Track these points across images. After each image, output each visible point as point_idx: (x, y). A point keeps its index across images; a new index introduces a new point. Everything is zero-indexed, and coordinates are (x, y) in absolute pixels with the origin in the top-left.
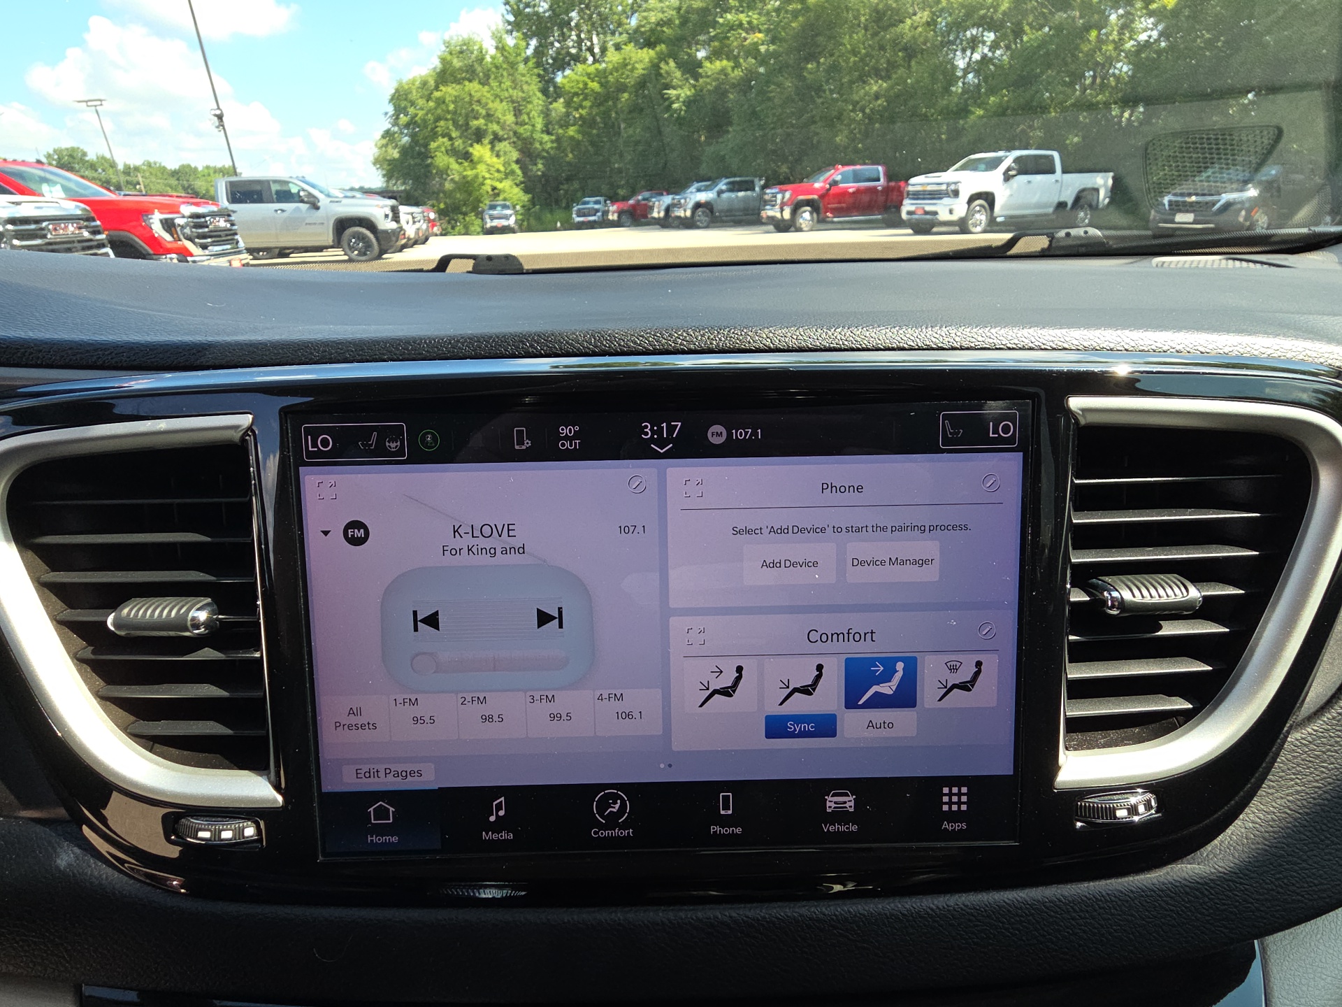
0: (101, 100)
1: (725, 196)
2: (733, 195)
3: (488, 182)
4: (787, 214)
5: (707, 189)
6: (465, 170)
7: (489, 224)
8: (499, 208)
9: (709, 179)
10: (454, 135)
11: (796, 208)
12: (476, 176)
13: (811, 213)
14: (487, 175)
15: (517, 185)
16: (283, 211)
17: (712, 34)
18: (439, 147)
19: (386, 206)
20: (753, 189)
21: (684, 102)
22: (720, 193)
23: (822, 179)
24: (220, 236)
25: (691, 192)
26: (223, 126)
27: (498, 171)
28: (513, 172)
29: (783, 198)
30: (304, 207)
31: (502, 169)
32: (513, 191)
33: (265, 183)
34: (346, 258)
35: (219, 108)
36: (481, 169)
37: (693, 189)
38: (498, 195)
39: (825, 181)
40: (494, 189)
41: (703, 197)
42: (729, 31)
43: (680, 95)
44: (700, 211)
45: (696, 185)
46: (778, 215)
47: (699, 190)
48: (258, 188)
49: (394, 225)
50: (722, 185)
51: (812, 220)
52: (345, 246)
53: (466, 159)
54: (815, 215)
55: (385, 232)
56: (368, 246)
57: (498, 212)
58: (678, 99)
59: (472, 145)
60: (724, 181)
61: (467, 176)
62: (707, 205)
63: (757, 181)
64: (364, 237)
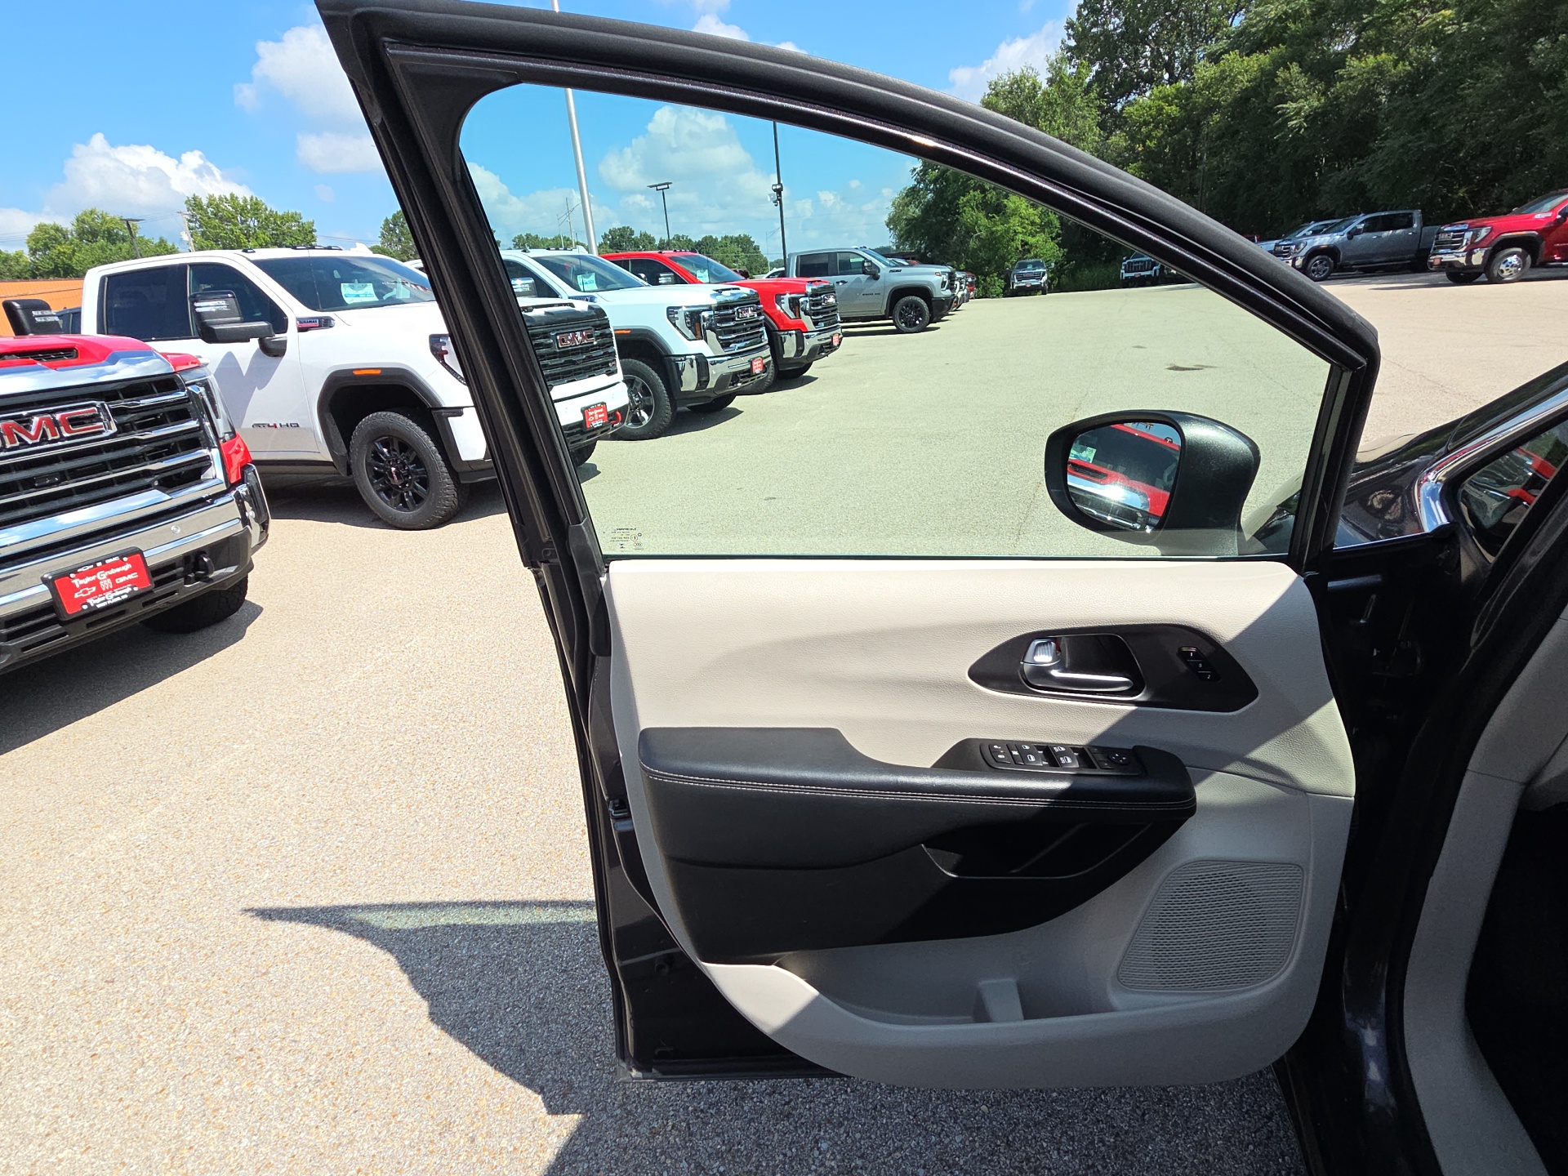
0: (668, 184)
1: (1359, 237)
2: (1374, 236)
3: (1020, 237)
4: (1478, 258)
5: (1329, 230)
6: (995, 225)
7: (1017, 284)
8: (1030, 267)
9: (1327, 216)
10: (987, 187)
11: (1497, 249)
12: (1007, 231)
13: (1521, 256)
14: (1020, 229)
15: (1053, 239)
16: (844, 282)
17: (1365, 21)
18: (968, 201)
19: (944, 273)
20: (1409, 225)
21: (1306, 117)
22: (1351, 235)
23: (1548, 206)
24: (828, 312)
25: (1305, 235)
26: (780, 200)
27: (1033, 223)
28: (1049, 224)
29: (1475, 236)
30: (863, 277)
31: (1038, 221)
32: (1047, 246)
33: (832, 255)
34: (894, 327)
35: (779, 183)
36: (1014, 221)
37: (1307, 231)
38: (1029, 251)
39: (1552, 210)
40: (1025, 243)
41: (1323, 240)
42: (1394, 13)
43: (1301, 109)
44: (1317, 259)
45: (1313, 225)
46: (1462, 260)
47: (1316, 232)
49: (948, 293)
50: (1358, 223)
51: (1524, 265)
52: (897, 316)
53: (997, 213)
54: (1529, 258)
55: (939, 300)
56: (920, 314)
57: (1029, 270)
58: (1298, 113)
59: (1006, 197)
60: (1362, 217)
61: (997, 231)
62: (1331, 251)
63: (1417, 214)
64: (917, 306)
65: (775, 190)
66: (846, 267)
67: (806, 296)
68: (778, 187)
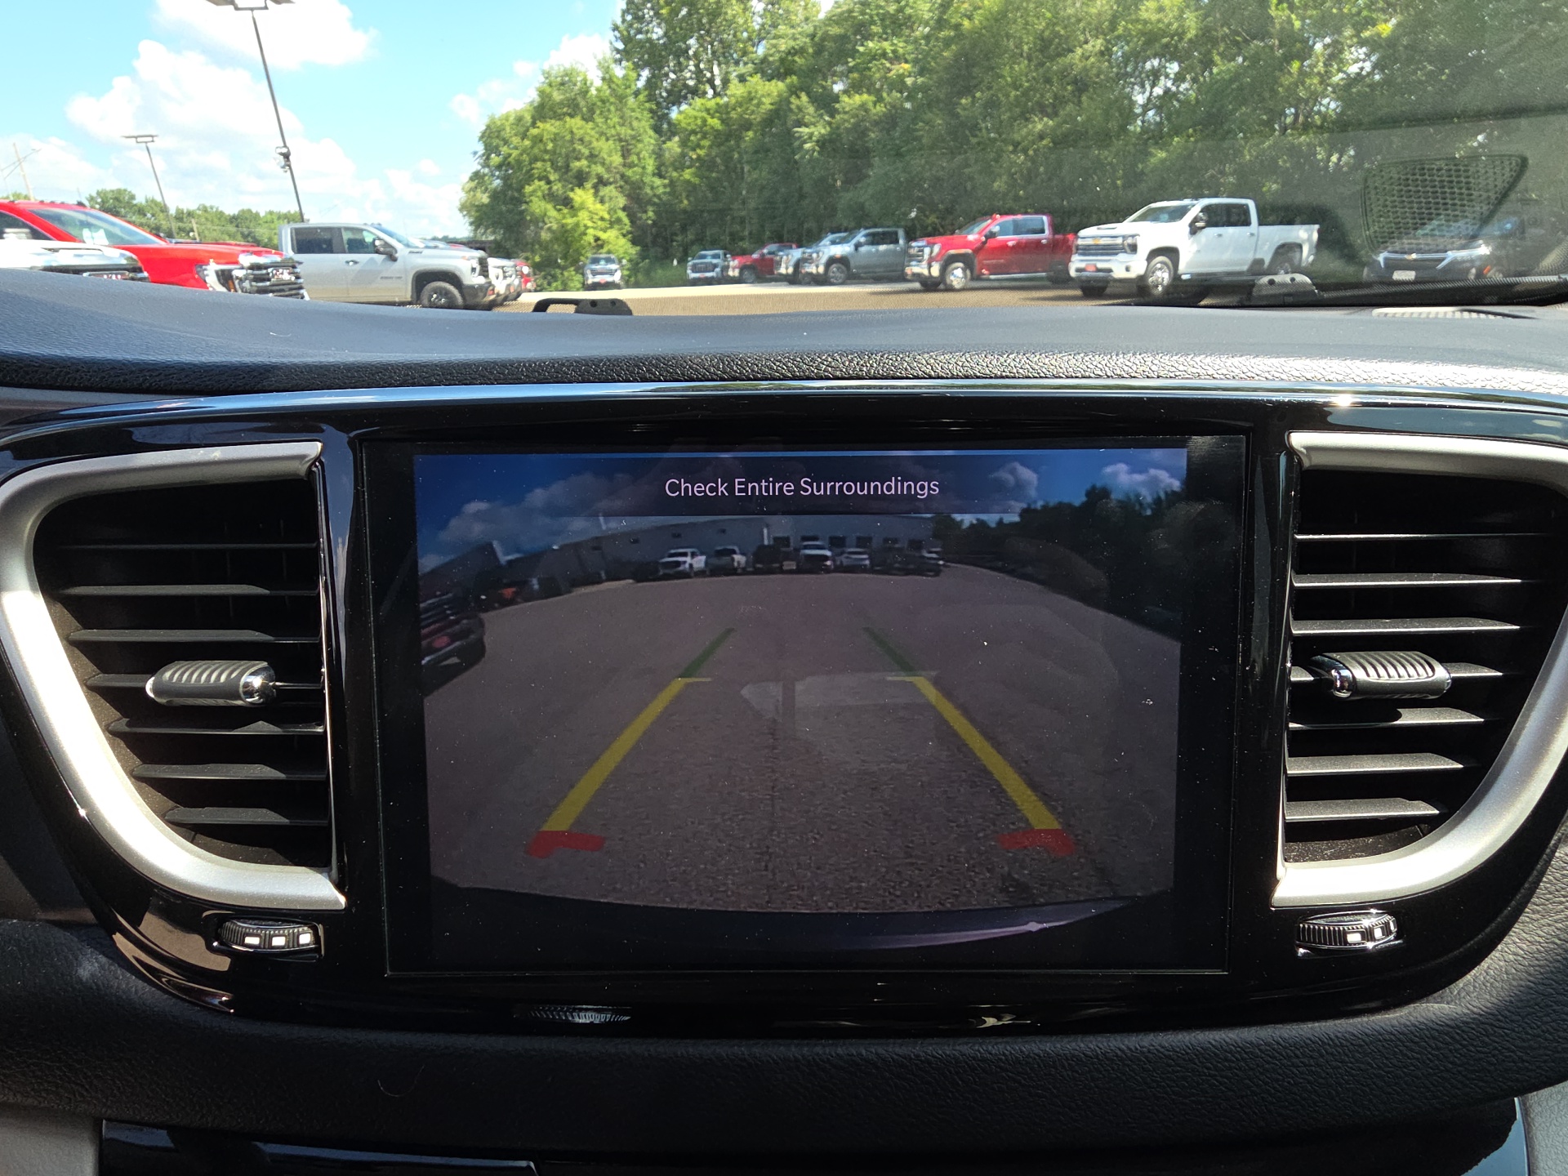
0: (152, 136)
1: (863, 249)
2: (873, 249)
3: (590, 231)
4: (936, 271)
5: (843, 241)
6: (564, 218)
7: (591, 280)
8: (602, 262)
9: (844, 230)
10: (552, 178)
11: (948, 263)
12: (577, 225)
13: (964, 270)
14: (590, 224)
15: (624, 236)
16: (355, 262)
17: (851, 64)
18: (534, 191)
19: (473, 258)
20: (896, 242)
21: (818, 141)
22: (858, 246)
23: (977, 230)
24: (283, 290)
25: (825, 245)
26: (289, 166)
27: (602, 219)
28: (619, 221)
29: (932, 252)
30: (379, 258)
31: (607, 216)
32: (618, 242)
33: (335, 231)
35: (285, 146)
36: (583, 217)
37: (826, 241)
38: (601, 246)
39: (980, 233)
40: (597, 239)
41: (839, 250)
42: (870, 62)
43: (812, 133)
44: (834, 268)
45: (831, 237)
46: (926, 272)
47: (833, 243)
48: (327, 236)
49: (481, 280)
50: (860, 237)
51: (965, 276)
52: (426, 302)
53: (566, 205)
54: (968, 272)
55: (472, 287)
57: (601, 266)
58: (810, 138)
59: (572, 190)
60: (863, 232)
61: (567, 224)
62: (843, 261)
63: (901, 233)
64: (446, 293)
65: (281, 154)
66: (357, 245)
67: (242, 268)
68: (284, 150)
